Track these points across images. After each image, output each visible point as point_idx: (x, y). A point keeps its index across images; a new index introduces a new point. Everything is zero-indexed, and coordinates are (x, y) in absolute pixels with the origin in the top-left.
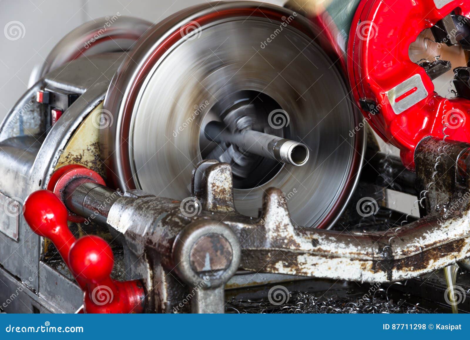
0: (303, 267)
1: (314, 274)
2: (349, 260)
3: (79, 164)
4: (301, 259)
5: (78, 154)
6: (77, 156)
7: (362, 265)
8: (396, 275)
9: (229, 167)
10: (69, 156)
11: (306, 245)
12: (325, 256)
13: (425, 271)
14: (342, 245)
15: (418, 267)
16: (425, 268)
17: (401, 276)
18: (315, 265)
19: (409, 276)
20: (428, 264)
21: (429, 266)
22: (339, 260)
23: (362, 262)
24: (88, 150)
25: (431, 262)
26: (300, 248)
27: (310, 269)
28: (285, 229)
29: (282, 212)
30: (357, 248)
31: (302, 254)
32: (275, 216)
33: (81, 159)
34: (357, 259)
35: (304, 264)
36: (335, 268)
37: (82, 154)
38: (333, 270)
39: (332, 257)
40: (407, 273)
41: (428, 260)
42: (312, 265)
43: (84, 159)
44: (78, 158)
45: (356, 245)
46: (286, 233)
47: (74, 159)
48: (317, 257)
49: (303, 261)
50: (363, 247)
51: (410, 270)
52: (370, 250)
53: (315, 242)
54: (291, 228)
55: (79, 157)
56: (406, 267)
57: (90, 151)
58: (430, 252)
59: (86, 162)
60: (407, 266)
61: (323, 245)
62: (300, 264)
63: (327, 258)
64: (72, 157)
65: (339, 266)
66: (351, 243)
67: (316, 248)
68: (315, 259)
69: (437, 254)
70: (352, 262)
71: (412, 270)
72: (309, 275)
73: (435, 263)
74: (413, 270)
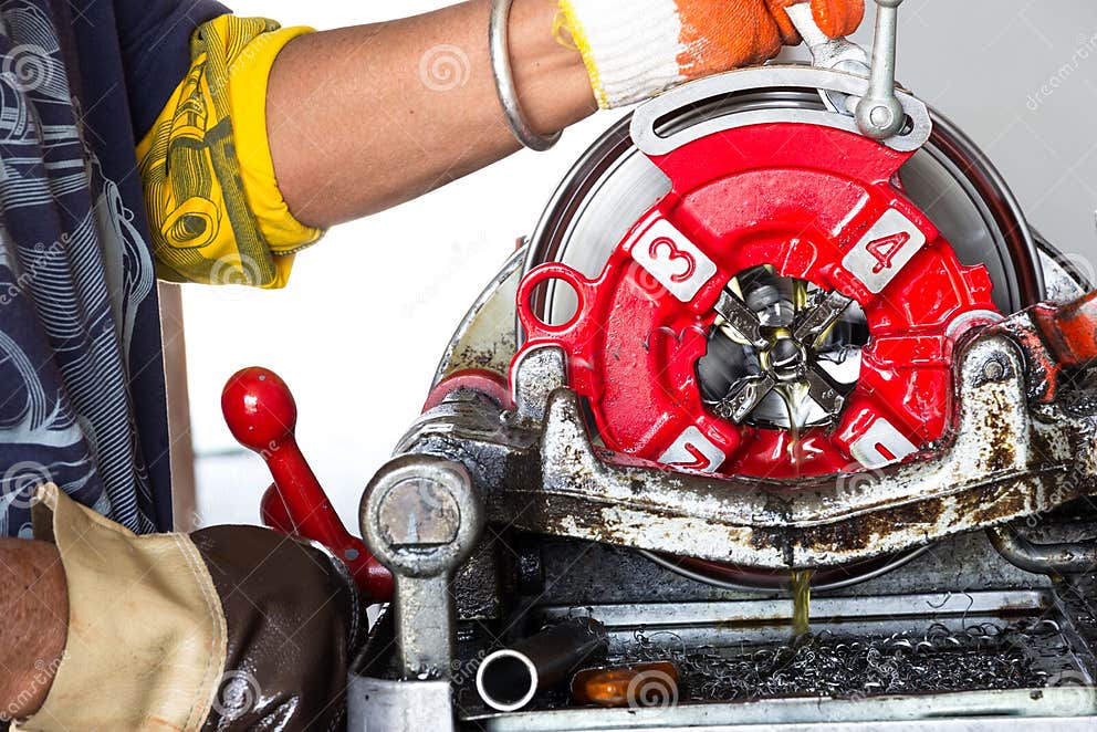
0: (614, 528)
1: (636, 543)
2: (704, 523)
3: (486, 368)
4: (608, 514)
5: (485, 350)
6: (482, 353)
7: (731, 533)
8: (801, 556)
9: (557, 354)
10: (469, 354)
11: (617, 490)
12: (657, 513)
13: (862, 553)
14: (693, 495)
15: (847, 545)
16: (863, 548)
17: (811, 559)
18: (637, 526)
19: (828, 559)
20: (867, 540)
21: (870, 545)
22: (687, 521)
23: (730, 528)
24: (504, 343)
25: (874, 537)
26: (606, 495)
27: (628, 533)
28: (576, 459)
29: (570, 428)
30: (721, 501)
31: (610, 506)
32: (557, 435)
33: (490, 359)
34: (720, 522)
35: (615, 523)
36: (678, 534)
37: (492, 350)
38: (673, 537)
39: (671, 515)
40: (824, 554)
41: (866, 534)
42: (633, 526)
43: (496, 360)
44: (485, 357)
45: (720, 498)
46: (578, 467)
47: (478, 359)
48: (642, 513)
49: (615, 518)
50: (734, 501)
51: (830, 550)
52: (747, 508)
53: (637, 486)
54: (587, 459)
55: (487, 355)
56: (822, 542)
57: (508, 345)
58: (869, 520)
59: (502, 364)
60: (824, 541)
61: (652, 493)
62: (608, 522)
63: (660, 516)
64: (474, 355)
65: (685, 531)
66: (711, 493)
67: (639, 497)
68: (639, 517)
69: (886, 524)
70: (710, 527)
71: (834, 549)
72: (628, 543)
73: (883, 540)
74: (837, 550)
